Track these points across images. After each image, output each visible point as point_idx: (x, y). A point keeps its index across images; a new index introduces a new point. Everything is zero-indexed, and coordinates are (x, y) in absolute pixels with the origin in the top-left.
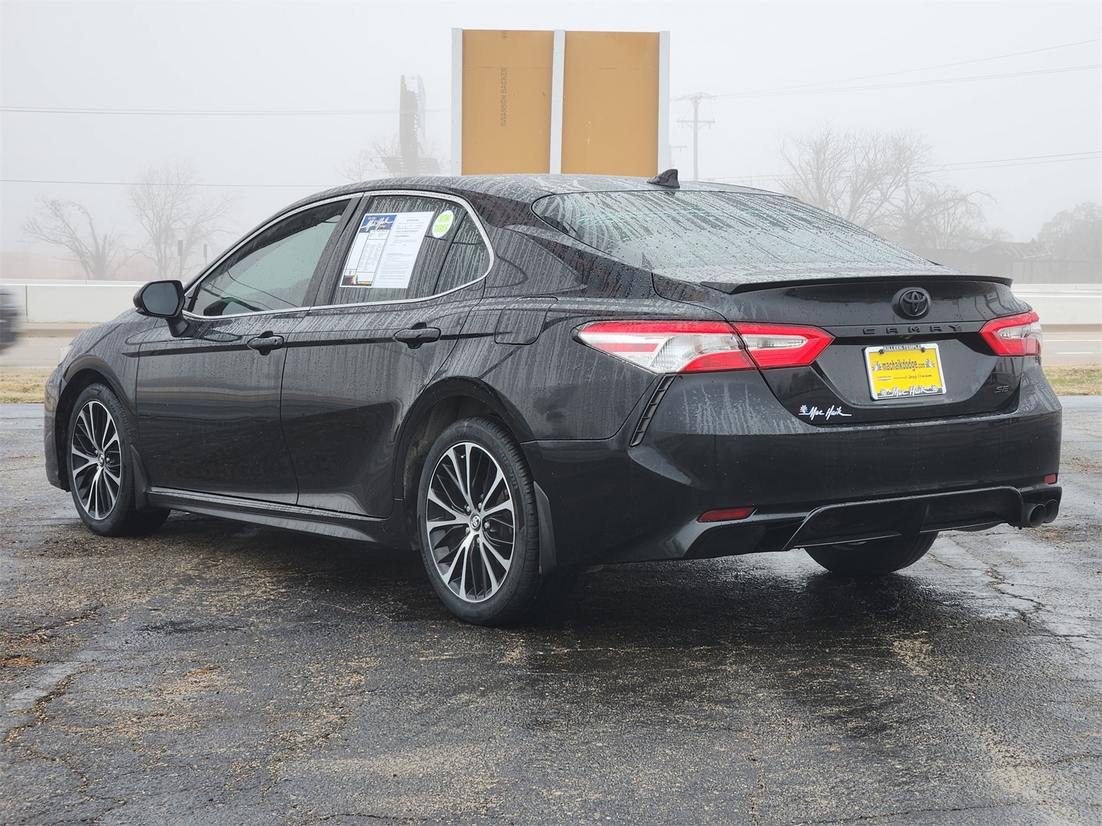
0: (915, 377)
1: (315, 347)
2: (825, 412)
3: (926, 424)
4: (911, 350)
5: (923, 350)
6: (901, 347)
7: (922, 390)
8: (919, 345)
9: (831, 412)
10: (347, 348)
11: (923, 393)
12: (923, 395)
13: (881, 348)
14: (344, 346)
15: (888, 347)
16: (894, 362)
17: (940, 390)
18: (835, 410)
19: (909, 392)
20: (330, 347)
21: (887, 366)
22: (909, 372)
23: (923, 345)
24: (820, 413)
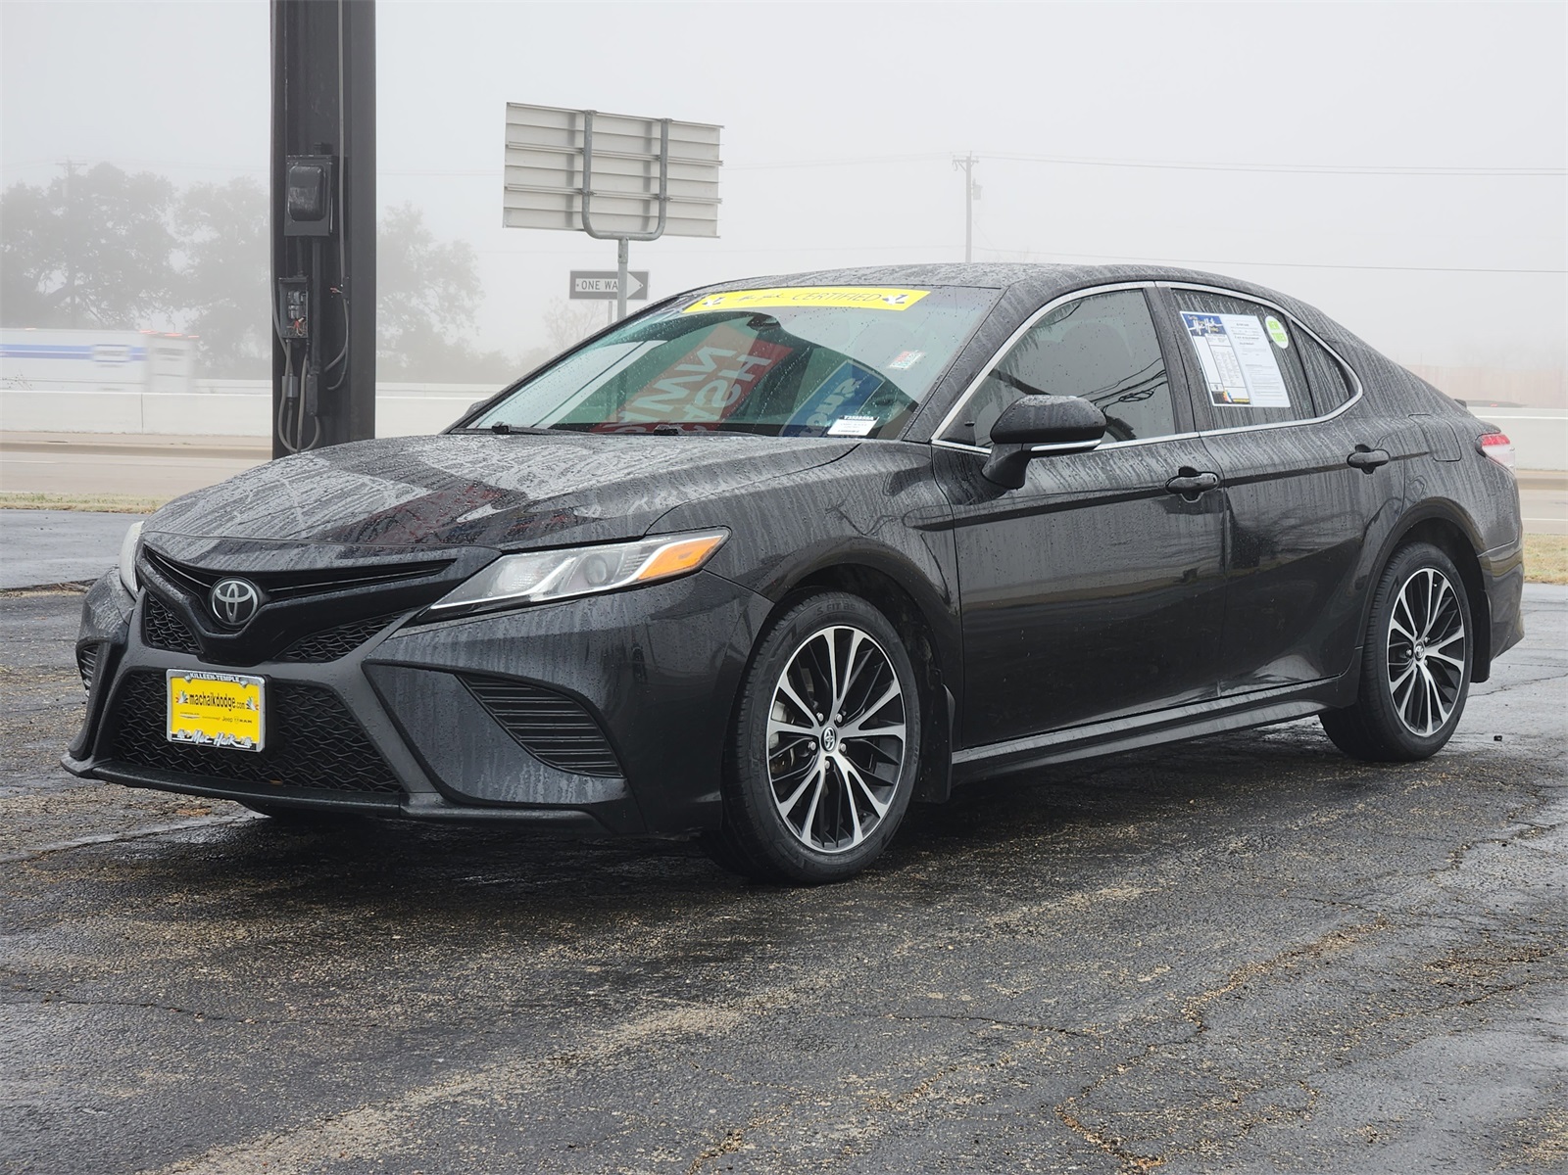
1: (1261, 483)
10: (1299, 481)
14: (1296, 478)
20: (1279, 481)
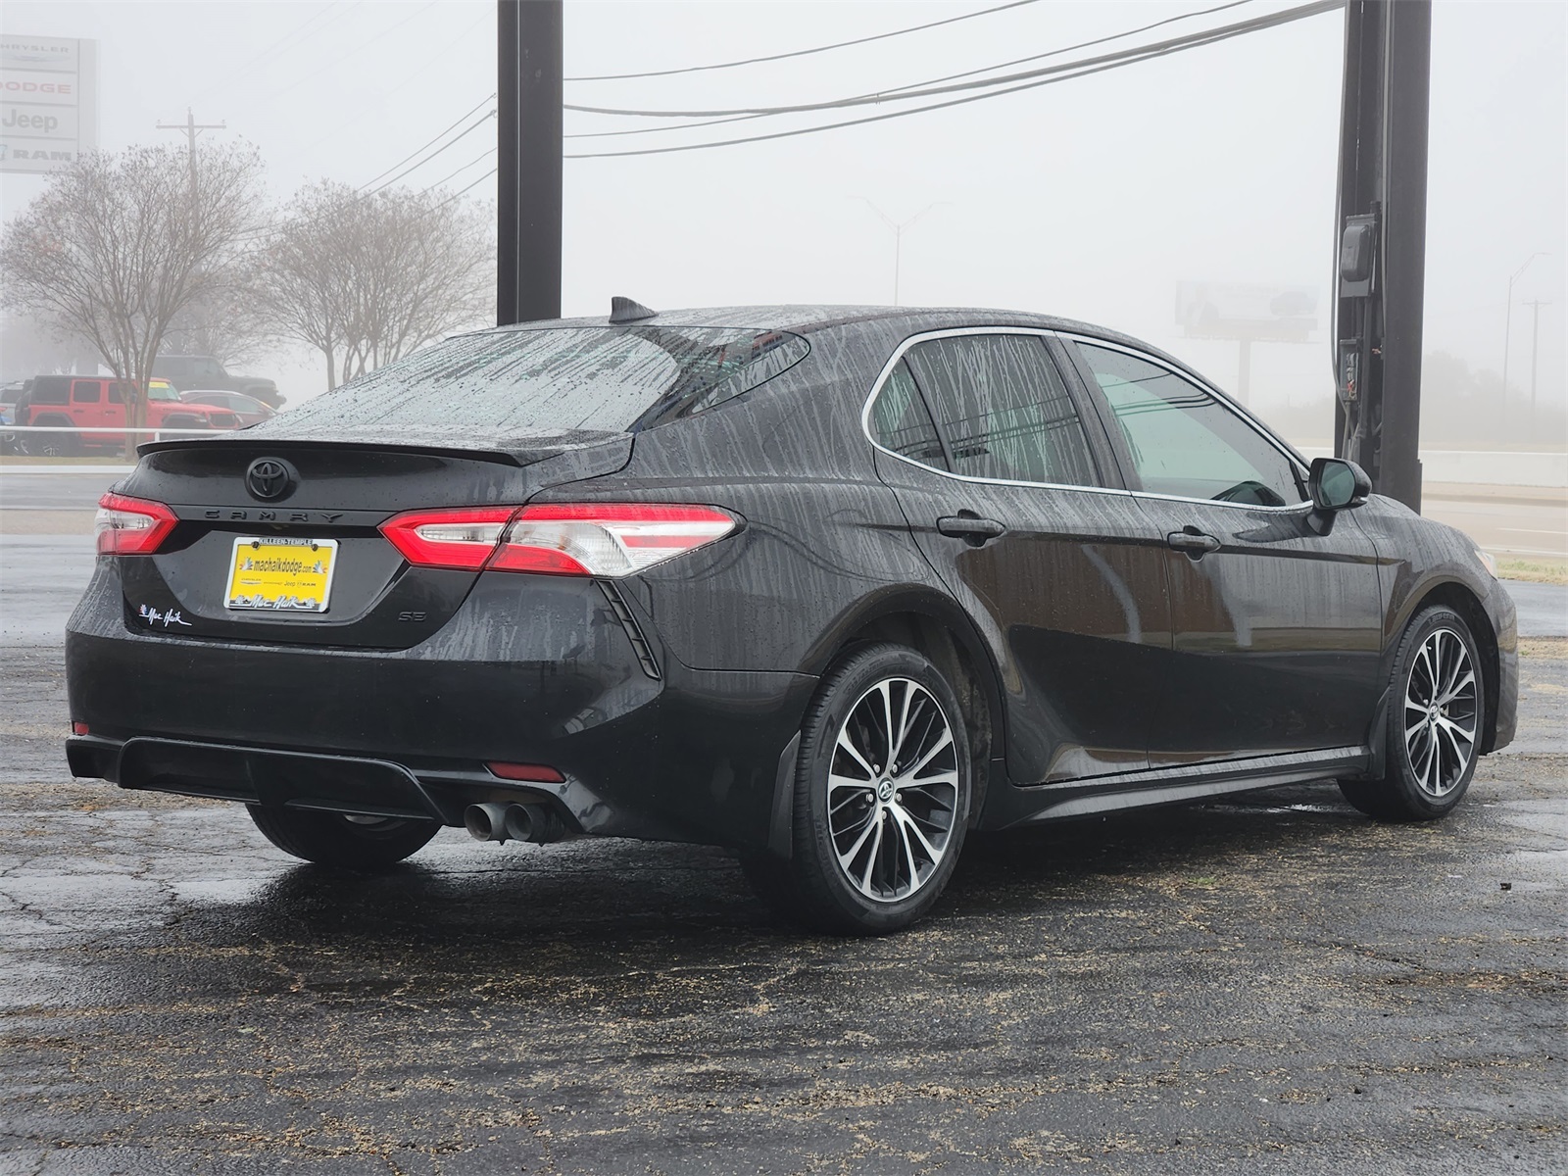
0: (293, 584)
2: (163, 616)
3: (250, 648)
4: (298, 546)
5: (315, 548)
6: (283, 542)
7: (293, 603)
8: (309, 540)
9: (169, 618)
11: (293, 607)
12: (291, 610)
13: (257, 539)
15: (266, 540)
16: (272, 561)
17: (317, 606)
18: (173, 615)
19: (273, 603)
21: (260, 566)
22: (288, 576)
23: (315, 541)
24: (158, 617)
